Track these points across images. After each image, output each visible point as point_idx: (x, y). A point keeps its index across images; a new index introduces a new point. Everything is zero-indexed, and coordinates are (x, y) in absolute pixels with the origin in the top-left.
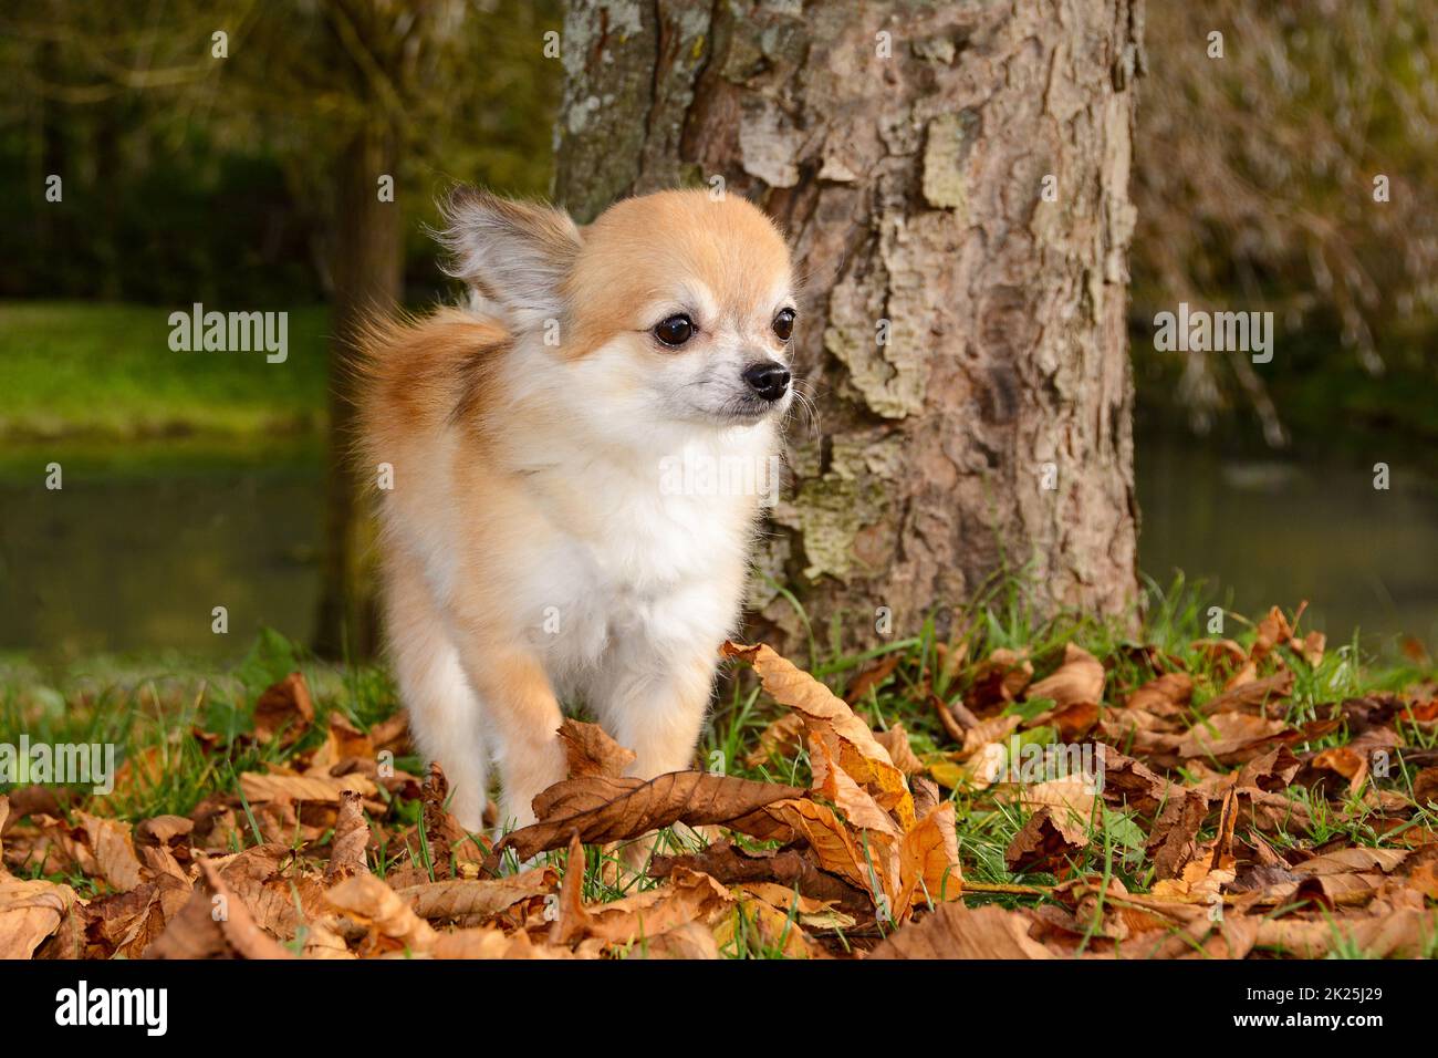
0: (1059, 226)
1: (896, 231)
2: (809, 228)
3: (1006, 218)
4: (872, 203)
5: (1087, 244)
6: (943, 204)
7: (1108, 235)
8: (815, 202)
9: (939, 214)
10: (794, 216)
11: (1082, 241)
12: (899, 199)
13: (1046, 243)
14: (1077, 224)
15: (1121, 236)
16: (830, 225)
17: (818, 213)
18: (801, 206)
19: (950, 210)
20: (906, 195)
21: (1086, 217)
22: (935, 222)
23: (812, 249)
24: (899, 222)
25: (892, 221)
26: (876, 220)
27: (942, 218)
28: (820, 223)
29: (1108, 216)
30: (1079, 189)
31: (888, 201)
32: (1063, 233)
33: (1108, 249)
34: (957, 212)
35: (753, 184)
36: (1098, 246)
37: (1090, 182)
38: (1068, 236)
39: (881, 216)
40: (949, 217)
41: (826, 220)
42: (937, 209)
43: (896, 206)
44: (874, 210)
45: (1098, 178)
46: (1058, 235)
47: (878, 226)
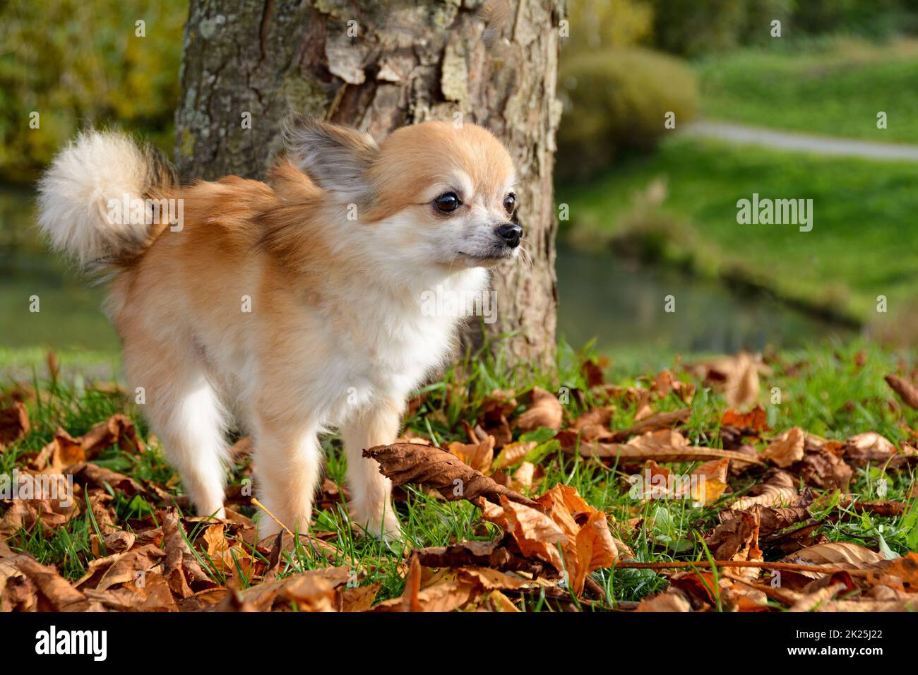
0: (521, 114)
1: (424, 114)
2: (369, 111)
3: (488, 108)
4: (409, 96)
5: (536, 127)
6: (453, 98)
7: (547, 121)
8: (373, 94)
9: (450, 104)
10: (360, 102)
11: (533, 124)
12: (426, 93)
13: (513, 125)
14: (531, 112)
15: (555, 121)
16: (383, 109)
17: (376, 101)
18: (364, 97)
19: (457, 102)
20: (430, 91)
21: (536, 108)
22: (447, 110)
23: (371, 125)
24: (426, 109)
25: (421, 109)
26: (412, 107)
27: (452, 107)
28: (377, 107)
29: (548, 108)
30: (532, 89)
31: (420, 94)
32: (523, 119)
33: (547, 129)
34: (461, 103)
35: (334, 81)
36: (542, 127)
37: (538, 86)
38: (526, 120)
39: (415, 104)
40: (455, 105)
41: (380, 106)
42: (450, 101)
43: (424, 98)
44: (410, 100)
45: (542, 84)
46: (519, 120)
47: (413, 111)
